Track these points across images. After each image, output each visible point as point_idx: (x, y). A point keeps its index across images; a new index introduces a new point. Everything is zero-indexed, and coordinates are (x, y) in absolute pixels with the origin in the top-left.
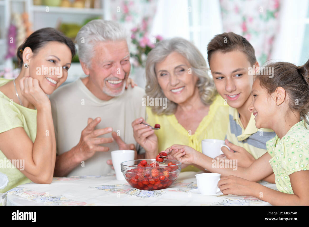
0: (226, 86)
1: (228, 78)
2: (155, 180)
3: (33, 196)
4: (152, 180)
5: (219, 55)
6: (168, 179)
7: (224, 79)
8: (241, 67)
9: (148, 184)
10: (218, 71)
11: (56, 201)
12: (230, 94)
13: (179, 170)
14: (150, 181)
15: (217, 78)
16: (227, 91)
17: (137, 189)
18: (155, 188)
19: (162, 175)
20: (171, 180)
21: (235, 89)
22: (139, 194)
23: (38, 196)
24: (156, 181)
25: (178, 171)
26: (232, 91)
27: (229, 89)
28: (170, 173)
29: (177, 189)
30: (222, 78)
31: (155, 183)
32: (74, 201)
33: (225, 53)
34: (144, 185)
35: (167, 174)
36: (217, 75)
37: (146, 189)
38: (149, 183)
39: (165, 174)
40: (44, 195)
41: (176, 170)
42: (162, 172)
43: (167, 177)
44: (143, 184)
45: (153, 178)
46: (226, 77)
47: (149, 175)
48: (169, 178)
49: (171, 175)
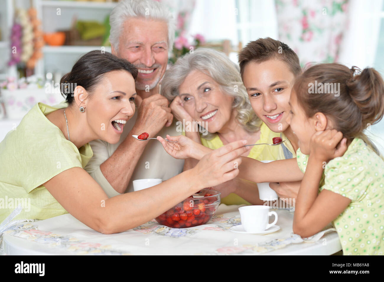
0: (264, 104)
1: (266, 94)
2: (188, 214)
3: (34, 236)
4: (184, 215)
5: (253, 66)
6: (204, 214)
7: (261, 96)
8: (280, 80)
9: (179, 221)
10: (253, 87)
11: (64, 242)
12: (270, 114)
13: (218, 202)
14: (182, 217)
15: (252, 95)
16: (265, 111)
17: (165, 227)
18: (188, 225)
19: (196, 208)
20: (208, 215)
21: (275, 108)
22: (168, 232)
23: (41, 236)
24: (189, 217)
25: (216, 203)
26: (271, 111)
27: (268, 108)
28: (206, 206)
29: (215, 225)
30: (259, 94)
31: (188, 219)
32: (86, 242)
33: (260, 63)
34: (175, 221)
35: (202, 207)
36: (252, 92)
37: (177, 226)
38: (181, 219)
39: (200, 207)
40: (49, 235)
41: (214, 202)
42: (197, 205)
43: (202, 211)
44: (173, 220)
45: (185, 212)
46: (263, 94)
47: (181, 209)
48: (205, 212)
49: (208, 209)
